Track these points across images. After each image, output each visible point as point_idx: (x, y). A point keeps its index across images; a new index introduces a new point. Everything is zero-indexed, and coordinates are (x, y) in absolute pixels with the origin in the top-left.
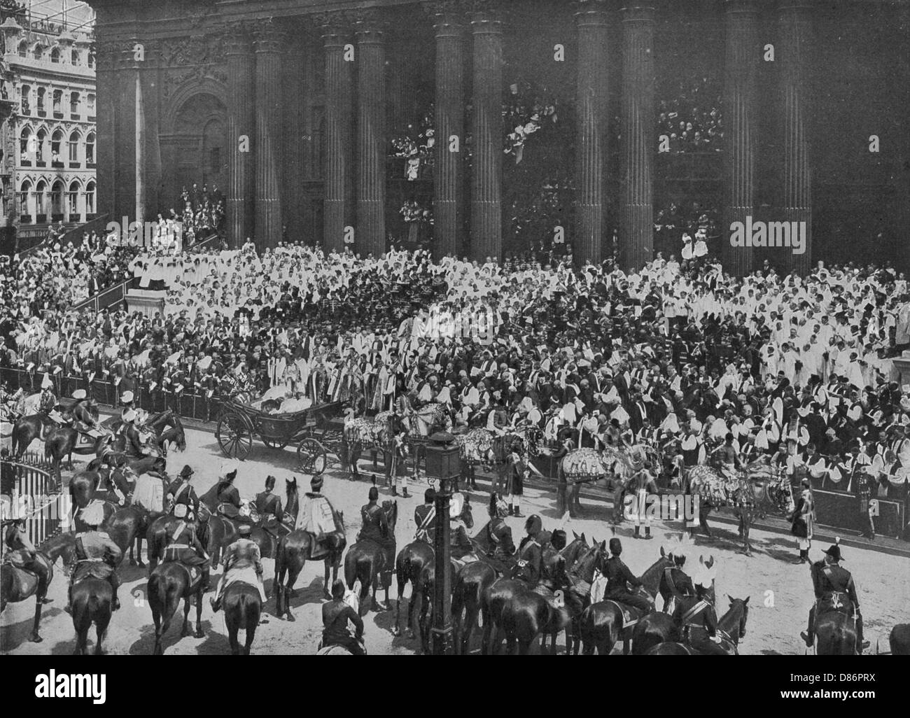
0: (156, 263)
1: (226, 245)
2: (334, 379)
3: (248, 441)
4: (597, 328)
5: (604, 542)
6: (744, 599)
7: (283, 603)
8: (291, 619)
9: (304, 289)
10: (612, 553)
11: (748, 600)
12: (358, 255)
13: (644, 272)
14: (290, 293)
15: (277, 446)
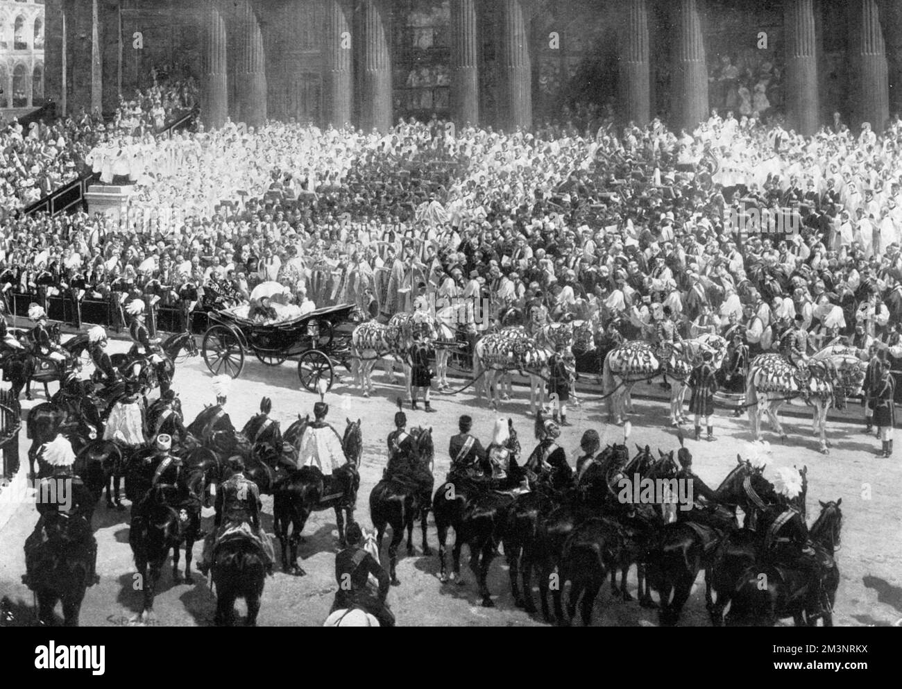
0: (118, 155)
1: (202, 126)
2: (337, 280)
3: (239, 357)
4: (645, 203)
5: (672, 453)
6: (836, 501)
7: (288, 555)
8: (300, 573)
9: (297, 174)
10: (682, 464)
11: (840, 501)
12: (361, 131)
13: (697, 133)
14: (280, 181)
15: (275, 361)
